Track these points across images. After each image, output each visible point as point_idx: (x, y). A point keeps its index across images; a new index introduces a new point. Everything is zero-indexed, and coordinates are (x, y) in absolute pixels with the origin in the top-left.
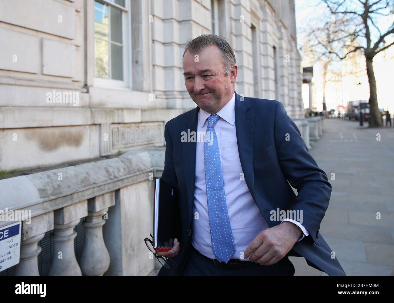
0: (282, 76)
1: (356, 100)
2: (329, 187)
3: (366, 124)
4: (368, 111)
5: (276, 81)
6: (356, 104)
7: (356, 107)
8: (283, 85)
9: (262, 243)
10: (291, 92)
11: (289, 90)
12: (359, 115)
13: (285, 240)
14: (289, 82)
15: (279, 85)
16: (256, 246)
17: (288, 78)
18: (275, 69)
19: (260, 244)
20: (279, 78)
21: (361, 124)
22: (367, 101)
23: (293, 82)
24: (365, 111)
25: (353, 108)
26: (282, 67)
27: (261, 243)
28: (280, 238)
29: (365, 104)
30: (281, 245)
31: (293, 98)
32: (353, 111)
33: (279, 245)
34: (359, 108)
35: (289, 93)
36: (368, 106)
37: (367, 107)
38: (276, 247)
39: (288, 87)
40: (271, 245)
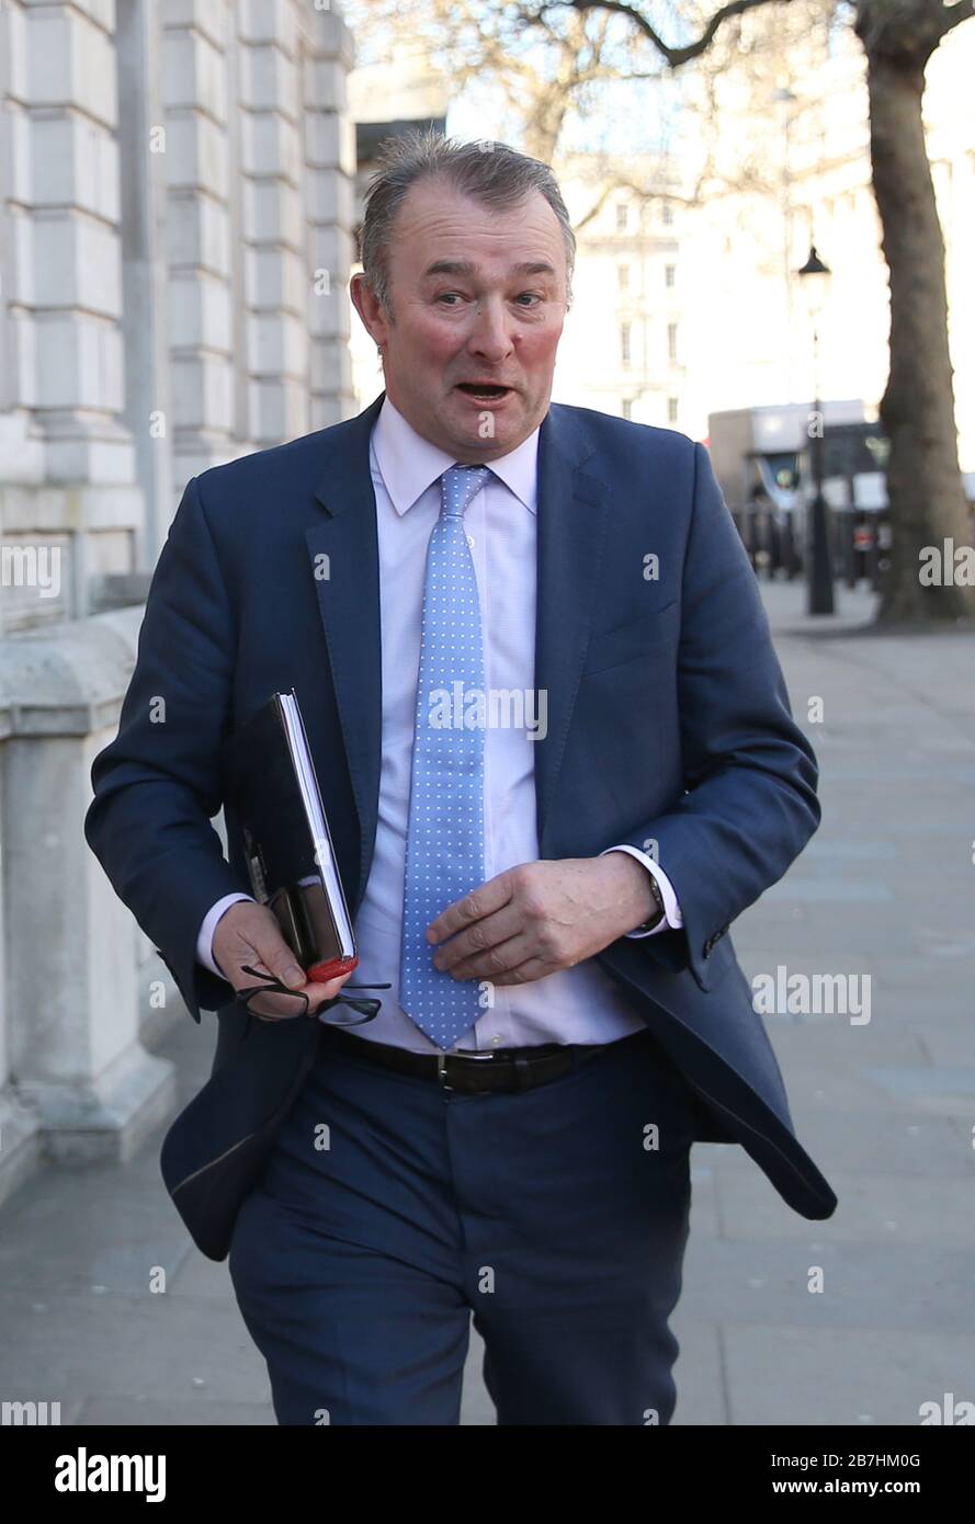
0: (189, 194)
1: (783, 402)
2: (810, 812)
3: (857, 603)
4: (871, 492)
5: (131, 234)
6: (778, 433)
7: (778, 459)
8: (190, 268)
9: (507, 904)
10: (253, 326)
11: (242, 310)
12: (802, 525)
13: (592, 915)
14: (239, 240)
15: (159, 270)
16: (486, 908)
17: (233, 207)
18: (128, 133)
19: (500, 903)
20: (156, 202)
21: (821, 604)
22: (871, 416)
23: (271, 246)
24: (851, 494)
25: (762, 469)
26: (189, 110)
27: (505, 901)
28: (574, 900)
29: (858, 432)
30: (571, 926)
31: (270, 379)
32: (758, 491)
33: (565, 922)
34: (804, 463)
35: (239, 334)
36: (879, 448)
37: (866, 463)
38: (551, 926)
39: (236, 284)
40: (534, 918)
